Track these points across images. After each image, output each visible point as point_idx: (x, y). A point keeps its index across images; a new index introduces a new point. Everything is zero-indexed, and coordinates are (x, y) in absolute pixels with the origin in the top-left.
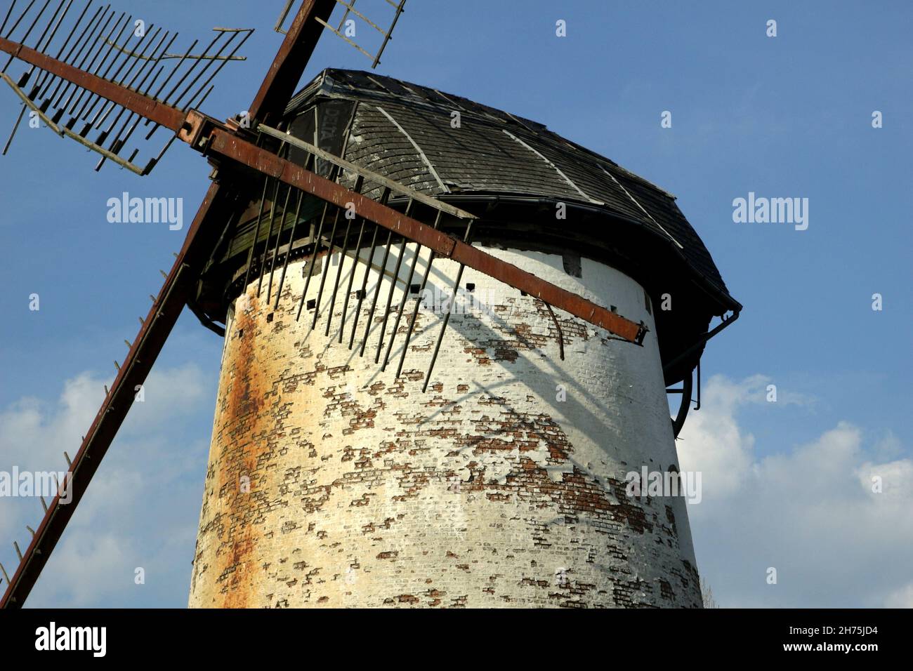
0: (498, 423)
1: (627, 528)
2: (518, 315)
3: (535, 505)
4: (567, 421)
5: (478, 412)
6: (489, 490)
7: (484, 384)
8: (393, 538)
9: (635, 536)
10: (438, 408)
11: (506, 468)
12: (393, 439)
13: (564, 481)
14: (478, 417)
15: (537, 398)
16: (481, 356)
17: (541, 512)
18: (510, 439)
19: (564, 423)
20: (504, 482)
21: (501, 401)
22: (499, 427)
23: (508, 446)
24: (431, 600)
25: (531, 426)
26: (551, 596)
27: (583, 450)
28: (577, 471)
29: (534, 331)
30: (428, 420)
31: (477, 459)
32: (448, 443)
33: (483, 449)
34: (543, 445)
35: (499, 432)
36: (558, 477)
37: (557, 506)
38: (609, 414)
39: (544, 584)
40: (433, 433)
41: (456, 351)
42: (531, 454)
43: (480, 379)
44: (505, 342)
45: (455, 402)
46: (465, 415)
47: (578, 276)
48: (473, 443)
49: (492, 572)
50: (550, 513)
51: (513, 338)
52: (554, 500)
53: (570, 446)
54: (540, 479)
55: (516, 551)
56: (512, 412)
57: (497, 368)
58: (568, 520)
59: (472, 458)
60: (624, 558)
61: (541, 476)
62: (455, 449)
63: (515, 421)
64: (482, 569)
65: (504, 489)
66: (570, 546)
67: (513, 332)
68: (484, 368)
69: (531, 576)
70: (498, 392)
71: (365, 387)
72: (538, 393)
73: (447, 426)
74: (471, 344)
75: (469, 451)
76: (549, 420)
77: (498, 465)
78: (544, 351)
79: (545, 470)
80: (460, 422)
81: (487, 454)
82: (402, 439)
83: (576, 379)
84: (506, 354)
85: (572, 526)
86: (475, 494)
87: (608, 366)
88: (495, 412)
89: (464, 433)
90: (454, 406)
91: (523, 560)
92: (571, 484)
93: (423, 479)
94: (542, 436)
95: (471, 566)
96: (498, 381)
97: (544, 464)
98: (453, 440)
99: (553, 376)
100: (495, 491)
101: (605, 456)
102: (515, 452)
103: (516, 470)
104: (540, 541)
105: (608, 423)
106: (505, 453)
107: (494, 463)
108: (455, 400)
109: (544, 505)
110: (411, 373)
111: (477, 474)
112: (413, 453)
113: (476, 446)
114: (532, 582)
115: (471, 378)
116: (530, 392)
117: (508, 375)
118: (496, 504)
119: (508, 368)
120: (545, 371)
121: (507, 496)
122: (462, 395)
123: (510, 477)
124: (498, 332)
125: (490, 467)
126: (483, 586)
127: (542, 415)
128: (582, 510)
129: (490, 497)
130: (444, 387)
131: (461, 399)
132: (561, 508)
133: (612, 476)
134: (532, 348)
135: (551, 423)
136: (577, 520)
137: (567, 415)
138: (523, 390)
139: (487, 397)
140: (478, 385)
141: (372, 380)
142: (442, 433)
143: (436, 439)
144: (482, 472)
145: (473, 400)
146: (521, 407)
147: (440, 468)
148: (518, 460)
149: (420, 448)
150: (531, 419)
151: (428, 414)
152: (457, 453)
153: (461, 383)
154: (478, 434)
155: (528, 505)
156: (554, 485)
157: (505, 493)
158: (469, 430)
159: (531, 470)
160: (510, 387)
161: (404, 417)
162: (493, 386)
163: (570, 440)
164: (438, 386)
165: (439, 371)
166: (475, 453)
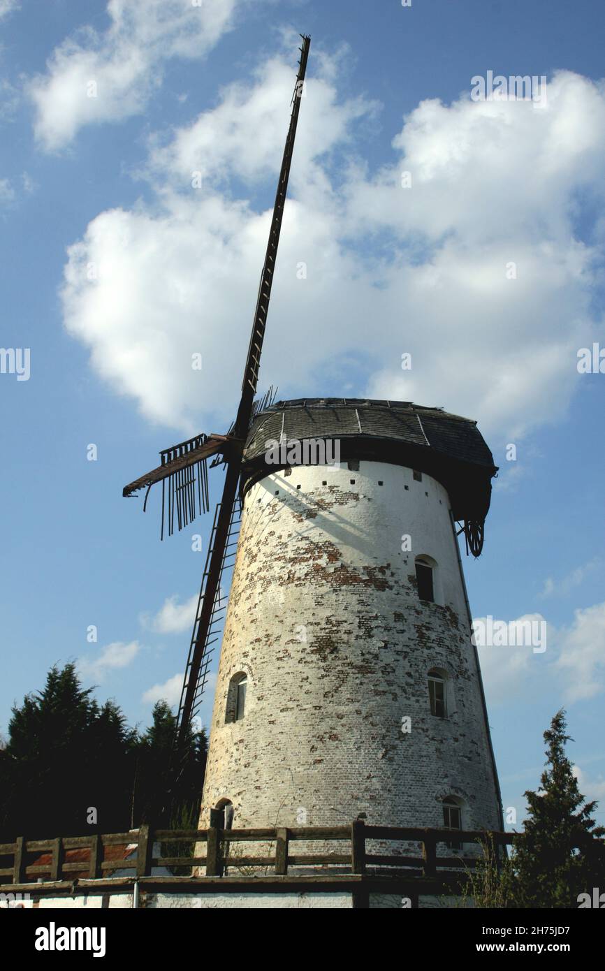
0: (304, 549)
1: (373, 590)
2: (319, 495)
3: (318, 586)
4: (341, 542)
5: (295, 545)
6: (296, 582)
8: (258, 613)
9: (377, 593)
10: (279, 547)
11: (305, 571)
12: (261, 566)
13: (335, 572)
14: (295, 548)
15: (325, 533)
16: (300, 519)
17: (320, 589)
18: (309, 556)
19: (339, 544)
20: (303, 577)
21: (307, 538)
22: (304, 551)
23: (308, 560)
24: (266, 639)
25: (320, 548)
26: (321, 629)
27: (348, 555)
28: (342, 566)
29: (327, 501)
30: (275, 554)
31: (292, 568)
32: (281, 563)
33: (296, 563)
34: (325, 556)
35: (304, 553)
36: (332, 570)
37: (329, 585)
38: (368, 535)
39: (318, 624)
40: (276, 559)
41: (289, 518)
42: (319, 562)
43: (298, 530)
44: (312, 509)
46: (290, 548)
47: (357, 470)
49: (293, 622)
50: (326, 588)
51: (316, 506)
52: (327, 582)
53: (341, 554)
54: (322, 573)
55: (305, 610)
56: (312, 542)
57: (307, 522)
58: (335, 591)
59: (290, 568)
60: (368, 605)
61: (323, 571)
63: (312, 547)
64: (289, 621)
65: (303, 580)
66: (335, 603)
67: (317, 504)
68: (300, 524)
69: (311, 621)
70: (305, 535)
71: (256, 543)
72: (326, 531)
73: (281, 555)
74: (296, 514)
75: (289, 565)
76: (330, 543)
77: (301, 569)
78: (331, 510)
79: (325, 568)
80: (287, 552)
81: (297, 565)
82: (265, 564)
83: (349, 520)
84: (311, 515)
85: (337, 593)
86: (290, 585)
87: (371, 511)
88: (304, 544)
89: (288, 557)
90: (285, 545)
91: (308, 614)
92: (339, 573)
93: (270, 582)
94: (326, 552)
95: (284, 620)
96: (306, 529)
97: (324, 565)
98: (284, 561)
99: (335, 522)
100: (299, 583)
101: (362, 556)
102: (311, 562)
103: (310, 570)
104: (318, 603)
105: (367, 539)
106: (306, 563)
108: (286, 542)
109: (323, 585)
110: (271, 533)
111: (292, 575)
112: (268, 571)
113: (292, 562)
114: (312, 624)
115: (294, 530)
116: (321, 531)
117: (312, 525)
118: (298, 588)
119: (311, 521)
120: (332, 520)
121: (305, 584)
122: (290, 539)
123: (306, 575)
124: (309, 505)
125: (298, 571)
126: (288, 629)
127: (326, 541)
128: (344, 585)
129: (296, 586)
130: (283, 537)
131: (289, 541)
132: (332, 585)
133: (366, 565)
134: (326, 509)
135: (331, 545)
136: (340, 590)
137: (341, 539)
138: (319, 530)
139: (300, 537)
140: (297, 532)
141: (258, 539)
142: (278, 559)
143: (276, 562)
144: (294, 574)
145: (294, 540)
146: (316, 540)
147: (277, 575)
148: (312, 565)
149: (271, 568)
150: (321, 544)
151: (275, 551)
152: (284, 567)
153: (290, 533)
154: (294, 556)
155: (313, 587)
156: (330, 575)
157: (303, 582)
158: (290, 555)
159: (318, 569)
160: (312, 531)
161: (266, 554)
162: (303, 532)
163: (341, 551)
164: (280, 537)
165: (282, 529)
166: (292, 565)
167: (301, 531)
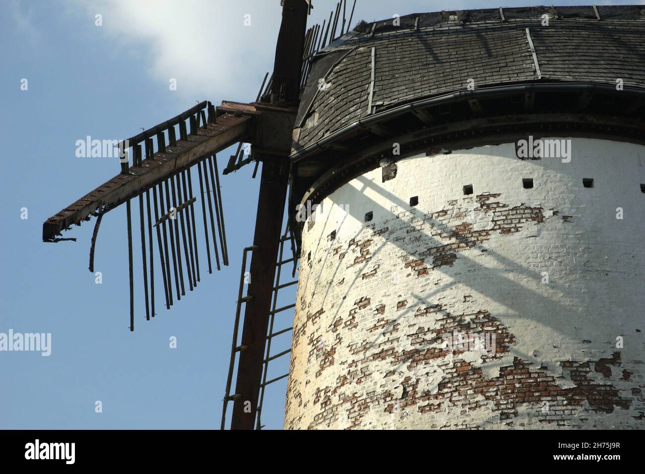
0: (433, 331)
1: (586, 410)
2: (459, 216)
3: (467, 408)
4: (511, 312)
5: (415, 325)
6: (421, 403)
7: (422, 295)
10: (381, 330)
11: (438, 377)
12: (345, 372)
14: (414, 330)
15: (475, 295)
16: (420, 267)
20: (435, 392)
21: (438, 308)
22: (434, 335)
23: (442, 353)
25: (468, 326)
27: (527, 339)
28: (517, 362)
29: (476, 228)
30: (372, 345)
31: (411, 374)
32: (385, 365)
33: (417, 362)
35: (434, 340)
36: (495, 373)
37: (491, 404)
38: (568, 293)
40: (376, 357)
41: (398, 268)
42: (465, 356)
43: (417, 291)
44: (444, 247)
45: (395, 321)
46: (403, 331)
48: (409, 358)
51: (454, 240)
52: (487, 398)
53: (512, 337)
54: (474, 379)
56: (448, 316)
57: (435, 275)
58: (505, 416)
59: (408, 374)
61: (476, 376)
62: (392, 369)
63: (451, 324)
65: (436, 398)
67: (455, 234)
68: (422, 279)
70: (434, 300)
71: (330, 326)
72: (477, 290)
73: (386, 347)
74: (411, 258)
75: (404, 368)
76: (487, 316)
78: (486, 245)
79: (480, 368)
80: (398, 339)
81: (421, 366)
82: (352, 369)
83: (524, 265)
84: (444, 259)
85: (509, 421)
86: (407, 410)
87: (570, 243)
88: (431, 321)
89: (400, 350)
90: (393, 324)
92: (511, 377)
93: (365, 406)
96: (435, 288)
97: (479, 363)
98: (392, 359)
99: (495, 270)
100: (426, 403)
101: (558, 338)
102: (450, 358)
103: (449, 376)
105: (567, 302)
106: (439, 361)
107: (427, 374)
108: (395, 318)
109: (478, 405)
110: (361, 301)
111: (411, 388)
112: (359, 382)
113: (410, 360)
115: (410, 292)
116: (467, 291)
117: (447, 279)
118: (426, 416)
119: (446, 273)
120: (487, 265)
121: (439, 405)
122: (402, 311)
123: (441, 385)
124: (438, 238)
125: (423, 379)
127: (480, 312)
128: (524, 402)
129: (422, 409)
130: (386, 308)
131: (400, 317)
132: (497, 404)
133: (568, 357)
134: (474, 245)
135: (490, 319)
137: (511, 306)
138: (463, 290)
139: (423, 307)
140: (416, 297)
141: (335, 317)
142: (381, 356)
143: (377, 362)
144: (415, 386)
145: (411, 314)
146: (457, 310)
147: (379, 391)
148: (451, 365)
149: (366, 375)
150: (467, 319)
151: (372, 339)
152: (393, 372)
153: (401, 299)
154: (413, 348)
155: (458, 410)
156: (490, 383)
157: (436, 402)
158: (406, 345)
159: (465, 371)
160: (448, 292)
161: (354, 347)
162: (430, 296)
163: (511, 331)
164: (381, 309)
165: (382, 292)
166: (409, 368)
167: (427, 292)
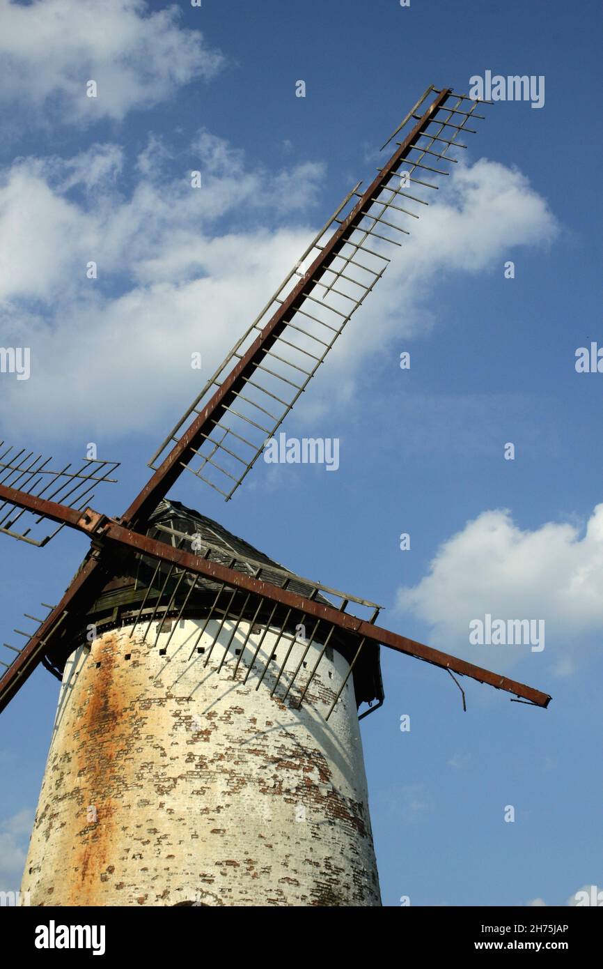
0: (291, 751)
1: (358, 834)
3: (312, 810)
4: (329, 756)
5: (278, 741)
6: (285, 795)
7: (282, 723)
8: (222, 820)
9: (361, 839)
10: (253, 735)
11: (295, 782)
12: (223, 752)
13: (328, 796)
14: (279, 745)
15: (313, 738)
16: (281, 704)
17: (316, 815)
18: (298, 762)
19: (327, 757)
20: (294, 791)
21: (292, 736)
22: (291, 753)
23: (297, 768)
24: (248, 866)
25: (309, 756)
26: (322, 873)
27: (337, 777)
28: (333, 791)
29: (311, 692)
30: (246, 742)
31: (278, 774)
32: (260, 760)
33: (282, 767)
34: (316, 770)
35: (291, 757)
36: (324, 793)
37: (324, 813)
38: (348, 755)
39: (317, 865)
40: (250, 751)
41: (267, 698)
42: (309, 774)
43: (280, 720)
44: (295, 697)
45: (264, 733)
46: (270, 742)
47: (332, 660)
48: (275, 762)
49: (287, 852)
50: (320, 817)
51: (299, 695)
52: (322, 808)
53: (331, 773)
54: (315, 792)
55: (302, 839)
56: (298, 745)
57: (290, 714)
58: (331, 823)
59: (275, 772)
60: (357, 853)
61: (315, 791)
62: (264, 765)
63: (300, 751)
64: (281, 849)
65: (294, 795)
66: (331, 840)
67: (300, 691)
68: (282, 712)
69: (309, 858)
70: (290, 730)
71: (203, 714)
72: (313, 734)
73: (259, 748)
74: (274, 695)
75: (273, 767)
76: (319, 754)
77: (292, 779)
78: (315, 706)
79: (317, 787)
80: (268, 746)
81: (284, 771)
82: (229, 752)
83: (333, 729)
84: (296, 706)
85: (332, 827)
86: (277, 797)
87: (347, 723)
88: (289, 743)
89: (270, 755)
90: (264, 735)
91: (305, 846)
92: (331, 799)
93: (242, 782)
94: (315, 764)
95: (274, 846)
96: (290, 722)
97: (317, 782)
98: (263, 758)
99: (321, 725)
100: (288, 797)
101: (347, 783)
102: (301, 772)
103: (301, 784)
104: (315, 835)
105: (348, 761)
106: (294, 772)
107: (288, 777)
108: (264, 730)
109: (317, 811)
110: (236, 708)
111: (278, 783)
112: (236, 763)
113: (277, 764)
114: (310, 862)
115: (274, 718)
116: (309, 734)
117: (296, 720)
118: (289, 806)
119: (296, 715)
120: (317, 720)
121: (296, 801)
122: (268, 728)
123: (297, 789)
124: (290, 689)
125: (286, 780)
126: (281, 861)
127: (315, 750)
128: (337, 817)
129: (286, 800)
130: (257, 721)
131: (269, 731)
132: (326, 814)
133: (351, 797)
134: (310, 704)
135: (321, 756)
136: (334, 823)
137: (328, 752)
138: (305, 730)
139: (284, 732)
140: (278, 723)
141: (208, 709)
142: (255, 752)
143: (252, 756)
144: (281, 782)
145: (276, 733)
146: (304, 742)
147: (255, 776)
148: (302, 778)
149: (242, 760)
150: (310, 751)
151: (247, 738)
152: (265, 767)
153: (269, 720)
154: (278, 756)
155: (308, 809)
156: (322, 798)
157: (295, 799)
158: (273, 752)
159: (309, 786)
160: (298, 728)
161: (230, 737)
162: (287, 725)
163: (330, 769)
164: (254, 720)
165: (254, 709)
166: (277, 769)
167: (286, 723)
